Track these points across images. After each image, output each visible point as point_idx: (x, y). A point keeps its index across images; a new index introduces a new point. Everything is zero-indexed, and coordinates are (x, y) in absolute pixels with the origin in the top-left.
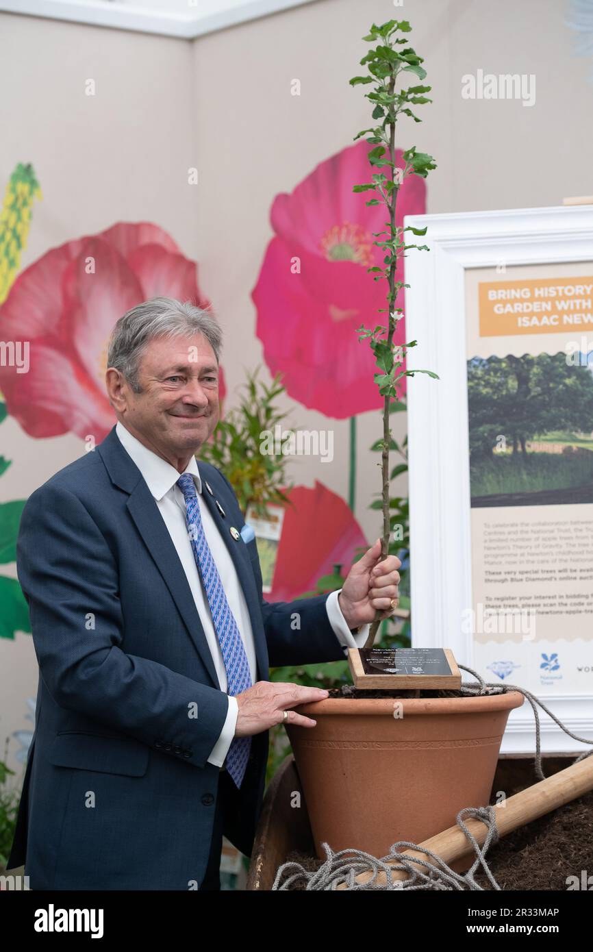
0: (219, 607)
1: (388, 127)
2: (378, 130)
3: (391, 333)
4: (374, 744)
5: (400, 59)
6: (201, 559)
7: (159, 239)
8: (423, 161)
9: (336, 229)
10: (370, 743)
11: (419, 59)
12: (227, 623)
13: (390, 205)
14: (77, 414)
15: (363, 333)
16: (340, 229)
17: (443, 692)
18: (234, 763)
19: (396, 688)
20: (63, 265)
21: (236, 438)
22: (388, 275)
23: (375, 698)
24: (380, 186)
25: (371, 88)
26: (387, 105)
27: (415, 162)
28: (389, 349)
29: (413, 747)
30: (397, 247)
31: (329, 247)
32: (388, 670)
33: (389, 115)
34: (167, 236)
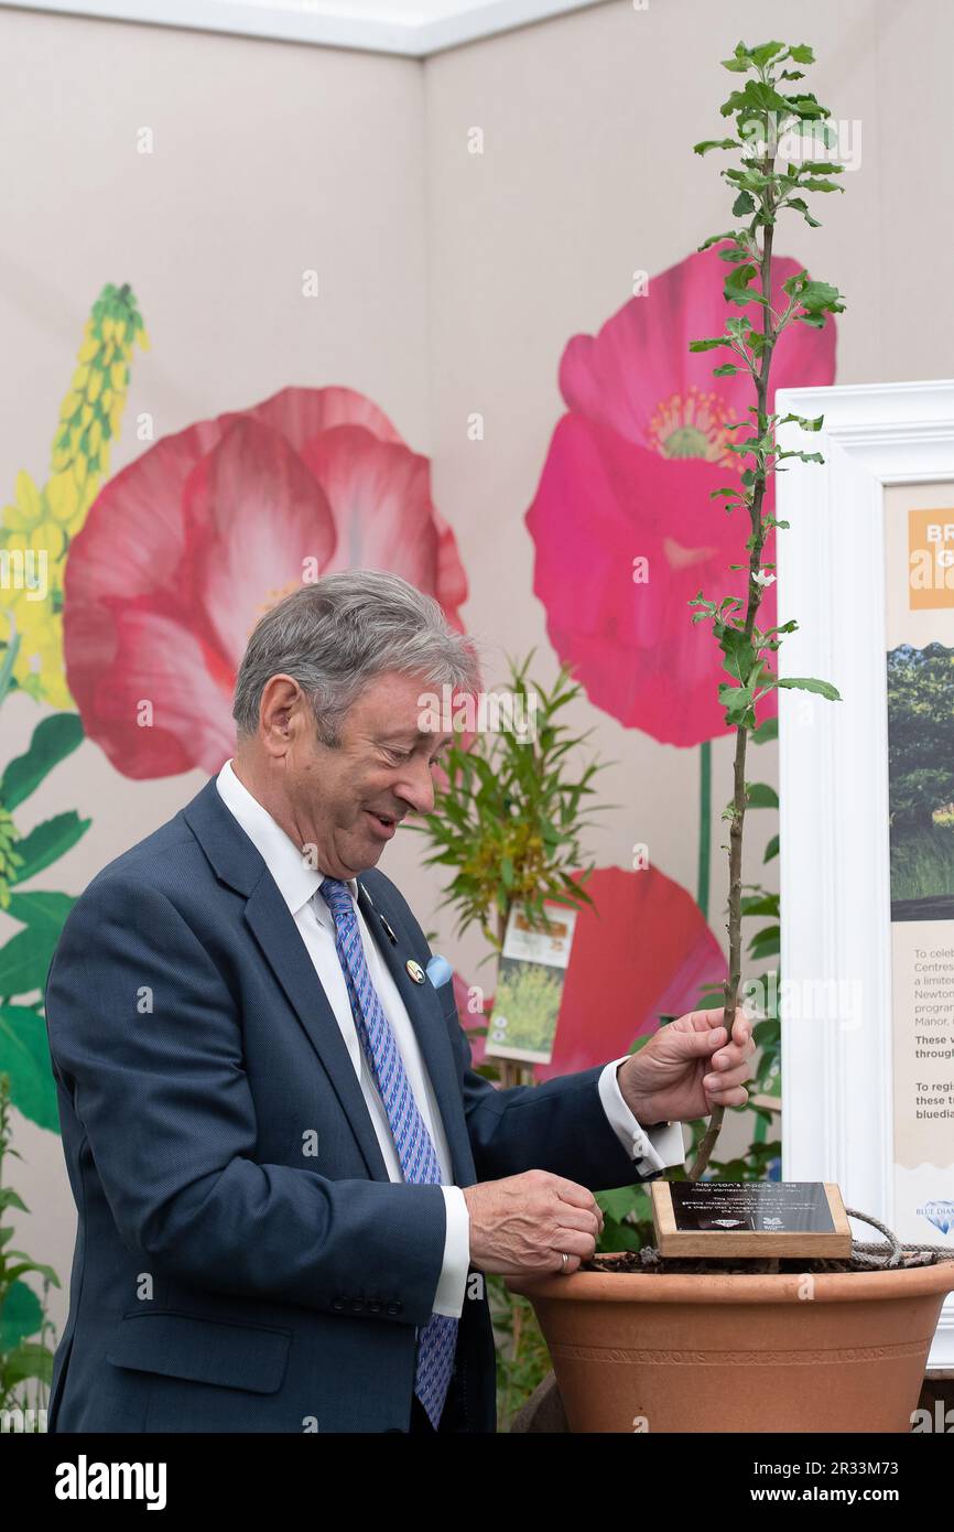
0: (401, 1107)
1: (760, 230)
2: (742, 234)
3: (752, 609)
4: (693, 1354)
5: (787, 108)
6: (368, 1021)
7: (361, 418)
8: (822, 298)
9: (677, 401)
10: (687, 1354)
11: (823, 111)
12: (415, 1134)
13: (758, 375)
14: (210, 734)
15: (699, 608)
16: (684, 402)
17: (823, 1262)
18: (429, 1383)
19: (734, 1255)
20: (186, 466)
21: (490, 781)
22: (751, 503)
23: (695, 1273)
24: (740, 342)
25: (733, 160)
26: (758, 191)
27: (806, 299)
28: (747, 637)
29: (764, 1362)
30: (767, 454)
31: (663, 434)
32: (720, 1222)
33: (761, 210)
34: (375, 410)
